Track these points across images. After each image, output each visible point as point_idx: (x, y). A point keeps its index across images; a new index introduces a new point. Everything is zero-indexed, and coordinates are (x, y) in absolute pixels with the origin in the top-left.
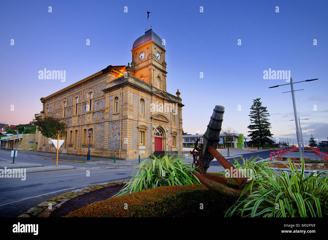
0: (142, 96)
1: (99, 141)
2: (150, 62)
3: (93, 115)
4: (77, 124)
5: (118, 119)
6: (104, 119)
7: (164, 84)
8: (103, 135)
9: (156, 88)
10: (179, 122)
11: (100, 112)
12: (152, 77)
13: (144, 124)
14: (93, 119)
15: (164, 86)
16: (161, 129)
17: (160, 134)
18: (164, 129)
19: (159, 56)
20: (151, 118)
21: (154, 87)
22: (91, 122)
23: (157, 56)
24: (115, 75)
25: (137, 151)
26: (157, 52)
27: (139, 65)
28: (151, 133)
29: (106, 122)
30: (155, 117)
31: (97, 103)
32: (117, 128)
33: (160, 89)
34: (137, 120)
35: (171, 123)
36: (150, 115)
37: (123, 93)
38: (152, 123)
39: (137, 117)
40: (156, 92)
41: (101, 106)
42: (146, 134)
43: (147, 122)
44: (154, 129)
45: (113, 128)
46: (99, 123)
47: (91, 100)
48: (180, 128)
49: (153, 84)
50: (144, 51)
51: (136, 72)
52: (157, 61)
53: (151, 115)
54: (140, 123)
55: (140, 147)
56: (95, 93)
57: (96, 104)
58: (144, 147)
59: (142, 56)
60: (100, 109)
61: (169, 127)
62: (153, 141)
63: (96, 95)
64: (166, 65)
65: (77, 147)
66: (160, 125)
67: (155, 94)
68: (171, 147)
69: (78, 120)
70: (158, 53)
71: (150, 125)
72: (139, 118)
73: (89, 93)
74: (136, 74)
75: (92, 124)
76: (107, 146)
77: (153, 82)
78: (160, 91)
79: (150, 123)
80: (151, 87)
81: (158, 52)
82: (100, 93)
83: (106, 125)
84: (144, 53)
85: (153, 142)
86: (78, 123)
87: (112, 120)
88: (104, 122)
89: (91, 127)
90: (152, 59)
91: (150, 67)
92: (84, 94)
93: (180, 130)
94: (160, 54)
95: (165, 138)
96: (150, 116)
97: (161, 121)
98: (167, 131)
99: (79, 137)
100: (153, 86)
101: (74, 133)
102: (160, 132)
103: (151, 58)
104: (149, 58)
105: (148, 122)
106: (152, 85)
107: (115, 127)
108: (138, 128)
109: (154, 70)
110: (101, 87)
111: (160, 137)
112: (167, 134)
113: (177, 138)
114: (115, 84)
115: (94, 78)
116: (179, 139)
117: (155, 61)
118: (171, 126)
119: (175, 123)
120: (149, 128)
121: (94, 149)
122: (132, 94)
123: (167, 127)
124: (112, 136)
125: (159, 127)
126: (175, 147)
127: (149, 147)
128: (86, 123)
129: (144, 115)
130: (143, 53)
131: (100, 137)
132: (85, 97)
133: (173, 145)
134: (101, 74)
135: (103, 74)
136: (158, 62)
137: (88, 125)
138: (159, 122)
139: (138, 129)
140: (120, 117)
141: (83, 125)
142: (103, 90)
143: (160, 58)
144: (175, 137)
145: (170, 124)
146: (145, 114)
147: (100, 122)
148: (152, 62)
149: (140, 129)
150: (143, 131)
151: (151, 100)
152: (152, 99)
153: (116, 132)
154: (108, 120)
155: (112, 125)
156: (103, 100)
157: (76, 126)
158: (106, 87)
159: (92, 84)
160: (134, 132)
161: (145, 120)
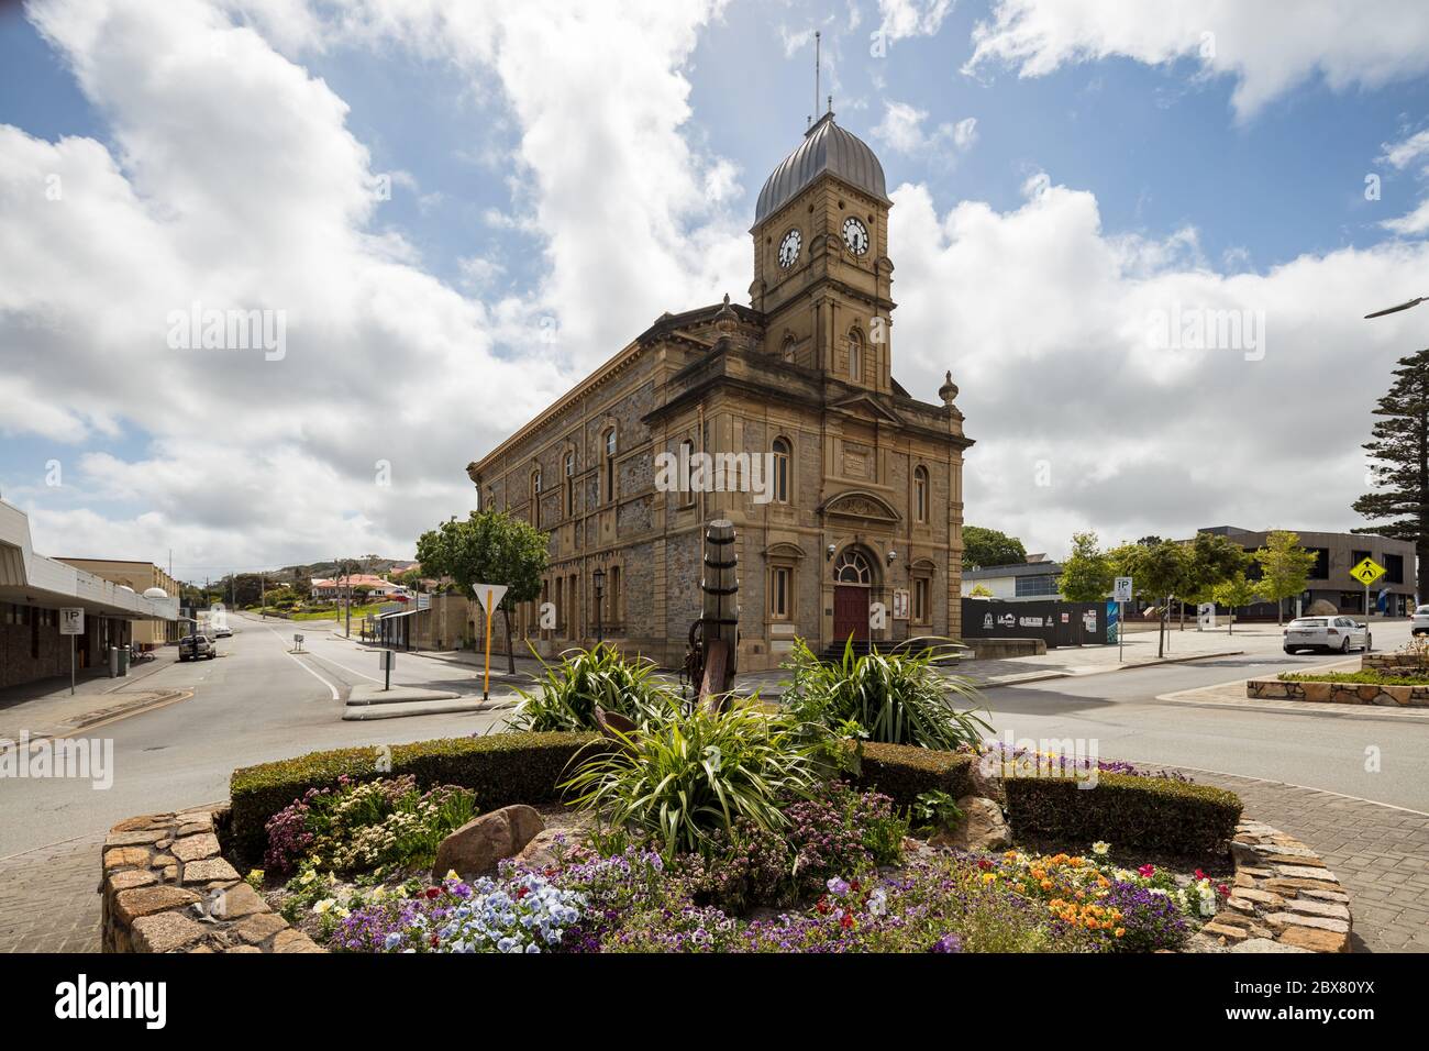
0: (781, 428)
1: (638, 610)
2: (818, 270)
3: (618, 515)
4: (574, 554)
5: (693, 527)
6: (653, 530)
7: (880, 359)
8: (648, 587)
9: (841, 384)
10: (948, 517)
11: (638, 505)
12: (825, 338)
13: (792, 538)
14: (618, 531)
15: (880, 367)
16: (862, 556)
17: (859, 572)
18: (877, 551)
19: (860, 235)
20: (820, 512)
21: (831, 381)
22: (612, 541)
23: (851, 239)
24: (686, 353)
25: (760, 643)
26: (849, 219)
27: (780, 290)
28: (819, 573)
29: (657, 539)
30: (835, 506)
31: (630, 471)
32: (690, 562)
33: (862, 386)
34: (761, 523)
35: (910, 524)
36: (815, 498)
37: (706, 423)
38: (823, 531)
39: (763, 515)
40: (839, 400)
41: (641, 479)
42: (797, 577)
43: (801, 529)
44: (829, 554)
45: (678, 559)
46: (638, 545)
47: (610, 461)
48: (948, 543)
49: (828, 366)
50: (797, 225)
51: (768, 324)
52: (851, 262)
53: (820, 500)
54: (774, 537)
55: (775, 629)
56: (620, 430)
57: (624, 475)
58: (790, 630)
59: (789, 249)
60: (639, 492)
61: (899, 540)
62: (828, 601)
63: (624, 438)
64: (889, 272)
65: (578, 633)
66: (856, 537)
67: (835, 409)
68: (904, 623)
69: (576, 539)
70: (853, 221)
71: (814, 540)
72: (771, 517)
73: (603, 434)
74: (767, 330)
75: (617, 550)
76: (662, 627)
77: (830, 360)
78: (861, 391)
79: (816, 531)
80: (822, 381)
81: (856, 219)
82: (637, 429)
83: (658, 552)
84: (797, 234)
85: (826, 607)
86: (576, 547)
87: (676, 531)
88: (653, 541)
89: (613, 561)
90: (829, 255)
91: (817, 295)
92: (590, 438)
93: (949, 550)
94: (862, 225)
95: (881, 589)
96: (817, 505)
97: (862, 520)
98: (889, 561)
99: (581, 598)
100: (830, 375)
101: (566, 586)
102: (860, 564)
103: (821, 252)
104: (816, 255)
105: (809, 530)
106: (823, 374)
107: (686, 557)
108: (764, 555)
109: (833, 306)
110: (639, 404)
111: (860, 584)
112: (887, 571)
113: (935, 585)
114: (682, 391)
115: (617, 373)
116: (944, 589)
117: (842, 261)
118: (909, 537)
119: (927, 522)
120: (810, 554)
121: (625, 640)
122: (738, 425)
123: (889, 541)
124: (677, 592)
125: (853, 545)
126: (925, 625)
127: (811, 625)
128: (599, 548)
129: (791, 503)
130: (793, 234)
131: (641, 598)
132: (594, 449)
133: (918, 616)
134: (635, 354)
135: (643, 351)
136: (855, 264)
137: (607, 553)
138: (856, 524)
139: (765, 561)
140: (700, 517)
141: (591, 556)
142: (643, 419)
143: (866, 245)
144: (926, 581)
145: (905, 528)
146: (796, 495)
147: (639, 540)
148: (825, 269)
149: (774, 560)
150: (784, 564)
151: (818, 438)
152: (823, 435)
153: (690, 578)
154: (662, 534)
155: (675, 550)
156: (645, 457)
157: (570, 561)
158: (654, 405)
159: (612, 397)
160: (751, 574)
161: (794, 523)
